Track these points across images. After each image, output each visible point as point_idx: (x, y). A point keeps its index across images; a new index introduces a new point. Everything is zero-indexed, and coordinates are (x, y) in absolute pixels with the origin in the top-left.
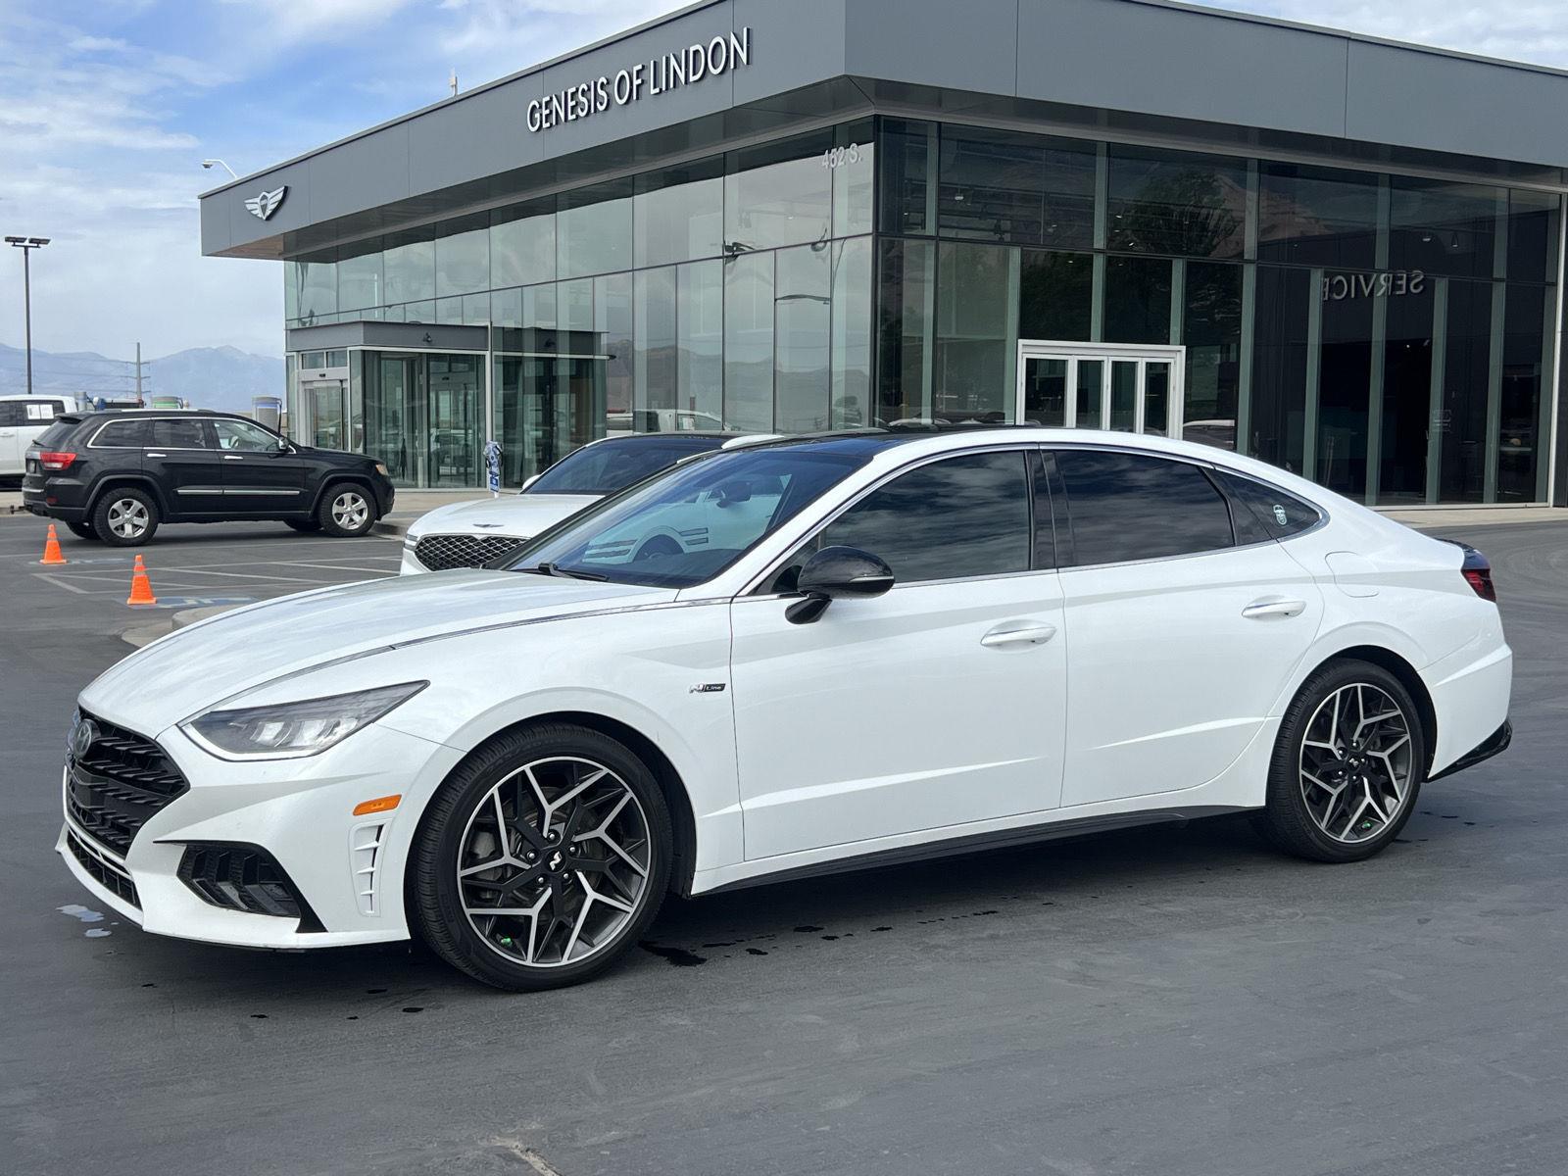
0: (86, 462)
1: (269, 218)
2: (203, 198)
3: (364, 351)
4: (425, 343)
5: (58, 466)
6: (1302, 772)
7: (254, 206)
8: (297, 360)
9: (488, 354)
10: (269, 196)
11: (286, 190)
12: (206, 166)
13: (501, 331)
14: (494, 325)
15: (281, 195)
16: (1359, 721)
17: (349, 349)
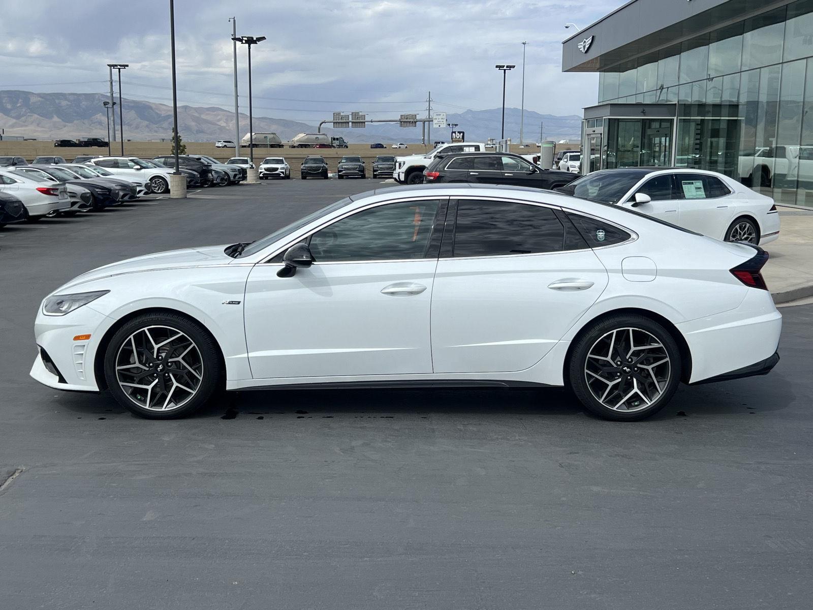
0: (443, 177)
1: (586, 52)
2: (564, 43)
3: (609, 119)
4: (642, 114)
5: (432, 178)
6: (586, 371)
7: (581, 46)
8: (586, 124)
9: (675, 118)
10: (586, 41)
11: (593, 37)
12: (567, 27)
13: (683, 106)
14: (679, 103)
15: (591, 40)
16: (630, 348)
17: (604, 118)
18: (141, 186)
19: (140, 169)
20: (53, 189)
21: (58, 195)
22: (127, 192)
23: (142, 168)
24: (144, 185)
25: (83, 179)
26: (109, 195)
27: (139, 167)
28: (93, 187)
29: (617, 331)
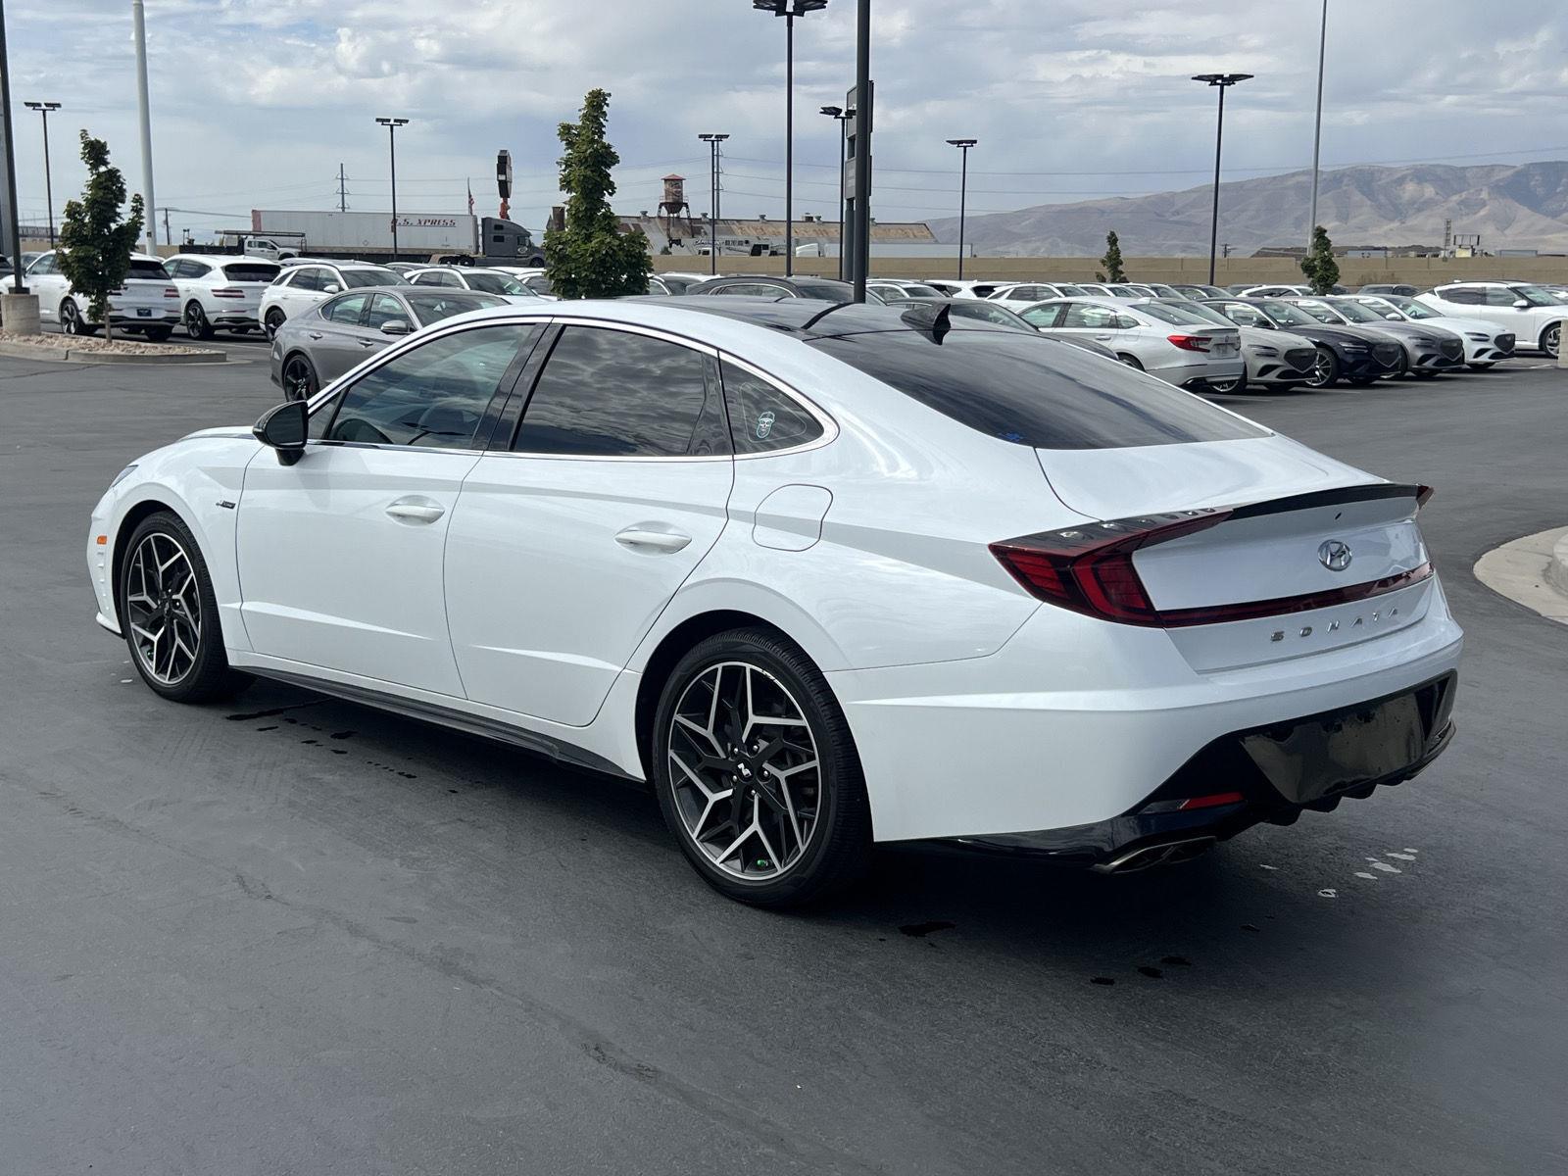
6: (670, 753)
16: (748, 716)
18: (1486, 340)
19: (1528, 307)
20: (1197, 339)
21: (1208, 351)
22: (1429, 352)
23: (1532, 304)
24: (1493, 339)
25: (1349, 323)
26: (1369, 354)
27: (1524, 303)
28: (1339, 338)
29: (724, 667)
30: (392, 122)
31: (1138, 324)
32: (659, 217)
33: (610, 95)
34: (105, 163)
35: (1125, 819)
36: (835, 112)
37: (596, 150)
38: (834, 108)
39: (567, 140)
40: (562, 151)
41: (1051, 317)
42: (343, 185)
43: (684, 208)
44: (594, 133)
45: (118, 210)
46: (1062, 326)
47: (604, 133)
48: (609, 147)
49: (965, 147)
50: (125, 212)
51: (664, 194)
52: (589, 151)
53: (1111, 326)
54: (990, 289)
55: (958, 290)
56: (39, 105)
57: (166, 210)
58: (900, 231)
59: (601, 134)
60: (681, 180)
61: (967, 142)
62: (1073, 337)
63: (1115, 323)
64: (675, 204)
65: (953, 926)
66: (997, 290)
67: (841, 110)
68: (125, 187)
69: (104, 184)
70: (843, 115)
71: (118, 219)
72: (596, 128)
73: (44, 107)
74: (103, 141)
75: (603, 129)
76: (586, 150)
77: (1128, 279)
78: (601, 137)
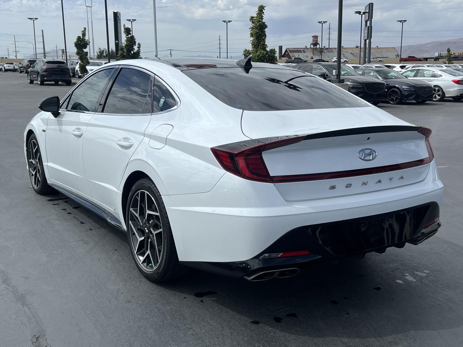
6: (130, 222)
29: (141, 192)
30: (227, 22)
31: (442, 76)
32: (311, 48)
33: (265, 7)
34: (130, 34)
35: (254, 260)
36: (359, 13)
37: (260, 24)
38: (359, 12)
39: (252, 21)
40: (251, 25)
41: (413, 74)
42: (220, 42)
43: (318, 45)
44: (260, 19)
45: (134, 48)
46: (416, 77)
47: (263, 18)
48: (265, 23)
49: (403, 23)
50: (136, 48)
51: (312, 41)
52: (258, 24)
53: (432, 77)
54: (405, 66)
55: (395, 67)
56: (130, 20)
57: (171, 50)
58: (386, 50)
59: (262, 19)
60: (318, 36)
61: (403, 21)
62: (418, 80)
63: (434, 76)
64: (315, 44)
65: (216, 293)
66: (407, 67)
67: (361, 12)
68: (136, 41)
69: (130, 40)
70: (362, 13)
71: (134, 50)
72: (261, 17)
73: (132, 21)
74: (129, 28)
75: (263, 17)
76: (257, 24)
77: (454, 63)
78: (262, 20)
